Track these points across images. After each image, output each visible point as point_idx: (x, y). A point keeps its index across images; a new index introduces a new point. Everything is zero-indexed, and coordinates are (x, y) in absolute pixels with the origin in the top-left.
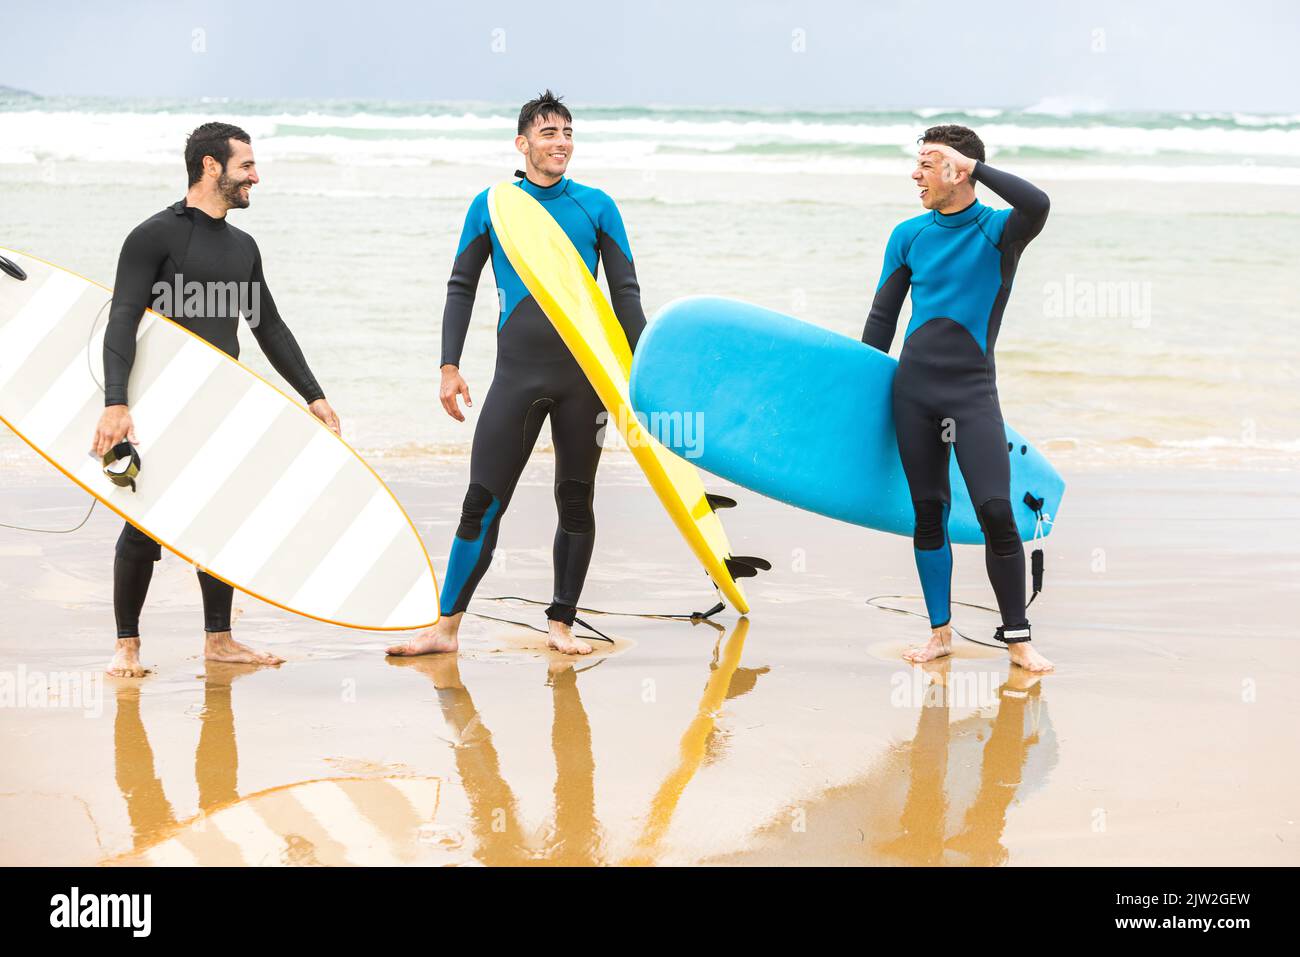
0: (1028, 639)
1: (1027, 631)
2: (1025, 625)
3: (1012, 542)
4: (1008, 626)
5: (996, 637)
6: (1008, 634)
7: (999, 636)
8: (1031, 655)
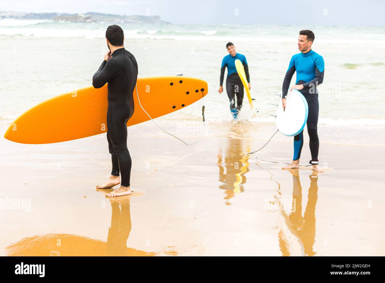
0: (317, 164)
1: (317, 162)
2: (317, 160)
3: (316, 139)
4: (313, 160)
5: (310, 163)
6: (313, 162)
7: (310, 162)
8: (318, 167)
